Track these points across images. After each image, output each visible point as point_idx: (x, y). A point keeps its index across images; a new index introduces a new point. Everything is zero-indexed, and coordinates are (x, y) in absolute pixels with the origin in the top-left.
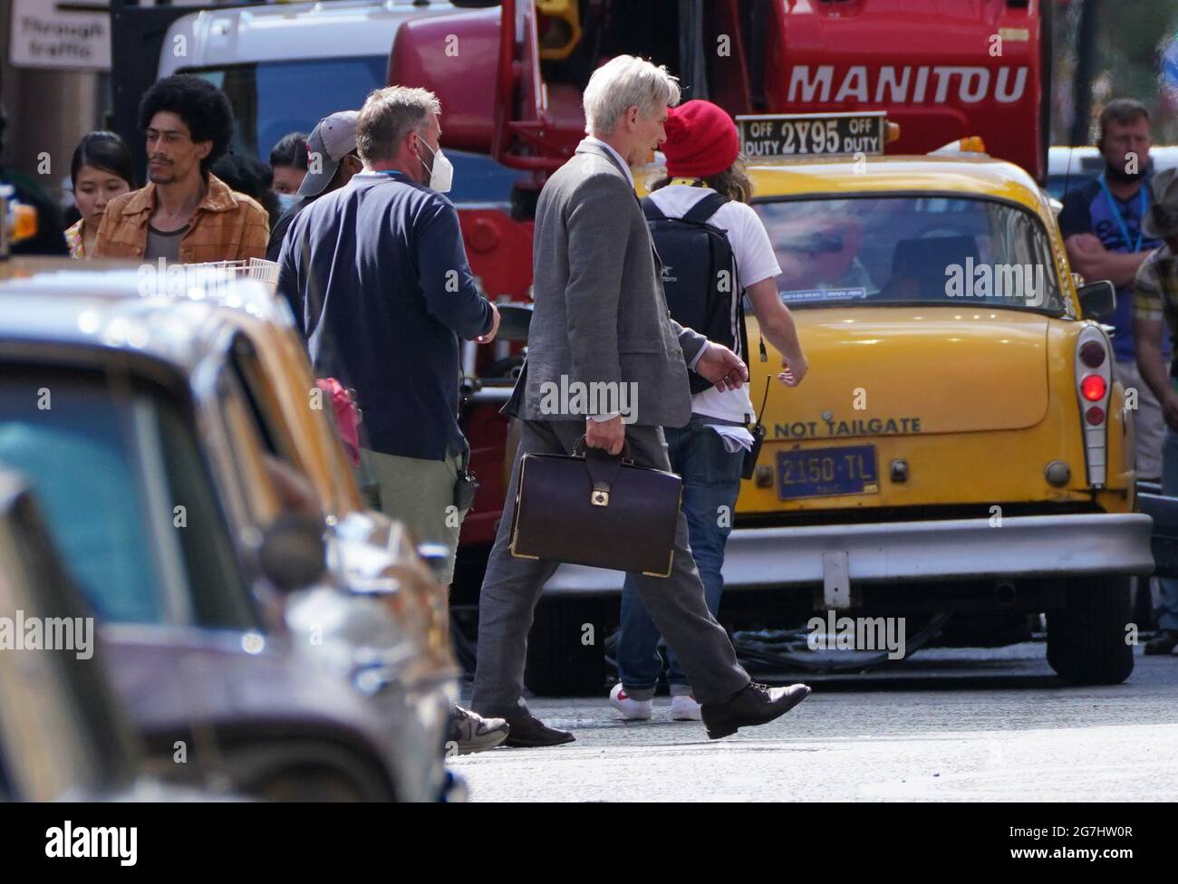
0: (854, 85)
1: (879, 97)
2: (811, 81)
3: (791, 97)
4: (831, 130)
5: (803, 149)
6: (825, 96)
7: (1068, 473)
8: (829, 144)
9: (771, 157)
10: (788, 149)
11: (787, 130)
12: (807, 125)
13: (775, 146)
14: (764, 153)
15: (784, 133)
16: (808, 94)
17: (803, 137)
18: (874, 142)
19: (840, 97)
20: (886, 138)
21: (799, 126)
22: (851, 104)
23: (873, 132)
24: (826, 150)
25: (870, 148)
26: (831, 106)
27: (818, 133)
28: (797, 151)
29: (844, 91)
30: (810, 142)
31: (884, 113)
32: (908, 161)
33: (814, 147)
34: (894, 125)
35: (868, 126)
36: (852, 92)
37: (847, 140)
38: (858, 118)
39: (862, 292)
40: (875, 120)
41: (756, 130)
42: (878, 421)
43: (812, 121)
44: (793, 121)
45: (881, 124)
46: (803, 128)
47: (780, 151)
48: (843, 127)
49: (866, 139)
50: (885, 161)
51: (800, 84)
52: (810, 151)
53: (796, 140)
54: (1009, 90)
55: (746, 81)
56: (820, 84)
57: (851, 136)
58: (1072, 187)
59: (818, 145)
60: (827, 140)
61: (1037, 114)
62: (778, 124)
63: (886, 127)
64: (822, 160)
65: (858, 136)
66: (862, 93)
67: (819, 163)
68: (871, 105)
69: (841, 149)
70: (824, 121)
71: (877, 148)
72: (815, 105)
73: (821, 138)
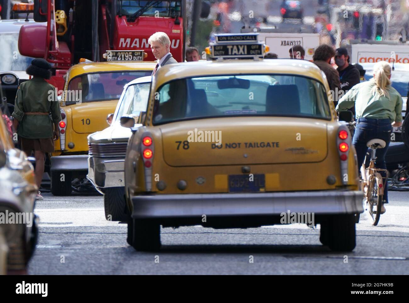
0: (136, 43)
1: (142, 47)
2: (125, 42)
3: (120, 46)
4: (130, 54)
5: (123, 59)
6: (128, 46)
8: (129, 58)
9: (115, 61)
10: (119, 59)
11: (119, 54)
12: (124, 53)
13: (116, 58)
14: (113, 60)
15: (118, 55)
16: (124, 45)
17: (123, 56)
18: (141, 58)
19: (132, 46)
20: (144, 57)
21: (122, 53)
22: (135, 48)
23: (141, 55)
24: (129, 60)
25: (140, 59)
26: (130, 48)
27: (127, 55)
28: (121, 60)
29: (133, 45)
30: (125, 57)
31: (144, 50)
32: (149, 62)
33: (126, 58)
34: (146, 53)
35: (139, 54)
36: (135, 45)
37: (134, 57)
38: (137, 52)
40: (141, 52)
41: (111, 54)
43: (125, 52)
44: (120, 52)
45: (143, 53)
46: (123, 54)
47: (117, 60)
48: (133, 54)
49: (139, 57)
50: (144, 62)
51: (122, 43)
52: (125, 60)
53: (121, 57)
54: (175, 45)
55: (108, 42)
56: (127, 43)
57: (135, 56)
59: (127, 58)
60: (129, 57)
61: (182, 51)
62: (117, 53)
63: (144, 54)
64: (128, 62)
65: (137, 56)
66: (138, 45)
67: (127, 63)
68: (140, 48)
69: (133, 59)
70: (128, 52)
71: (142, 59)
72: (126, 48)
73: (128, 57)
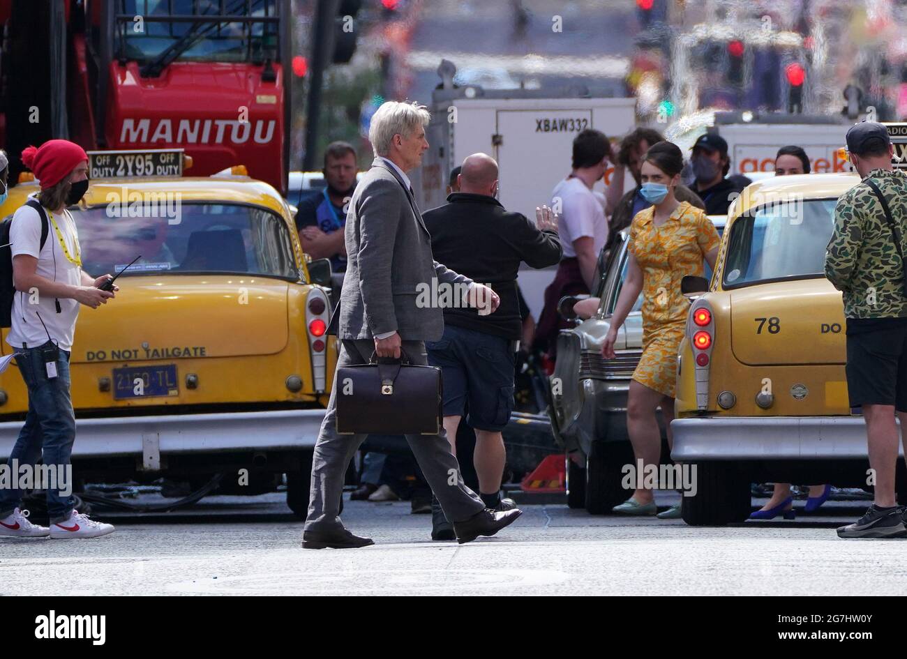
0: (163, 131)
1: (179, 140)
2: (135, 129)
3: (123, 139)
4: (148, 160)
5: (130, 173)
6: (144, 139)
7: (301, 383)
8: (147, 170)
9: (110, 178)
10: (120, 173)
11: (120, 161)
12: (133, 158)
13: (112, 171)
14: (105, 176)
15: (118, 162)
16: (133, 138)
17: (130, 165)
18: (176, 169)
19: (154, 140)
20: (184, 166)
21: (127, 158)
22: (162, 143)
23: (176, 162)
24: (144, 174)
25: (173, 172)
26: (149, 145)
27: (140, 163)
28: (126, 174)
29: (157, 136)
30: (134, 168)
31: (182, 150)
32: (199, 180)
33: (137, 171)
34: (189, 158)
35: (172, 158)
36: (161, 136)
37: (158, 167)
38: (166, 153)
39: (167, 266)
40: (177, 154)
41: (99, 161)
42: (179, 349)
43: (136, 155)
44: (124, 155)
45: (181, 156)
46: (130, 160)
47: (115, 174)
48: (156, 159)
49: (171, 167)
50: (183, 181)
51: (128, 131)
52: (135, 174)
53: (126, 167)
54: (264, 135)
55: (93, 129)
56: (141, 131)
57: (162, 165)
58: (304, 198)
59: (140, 170)
60: (145, 167)
62: (114, 157)
63: (184, 158)
64: (143, 180)
65: (166, 164)
66: (168, 137)
67: (141, 182)
68: (174, 144)
69: (155, 173)
70: (144, 155)
71: (178, 172)
72: (138, 145)
73: (142, 166)
